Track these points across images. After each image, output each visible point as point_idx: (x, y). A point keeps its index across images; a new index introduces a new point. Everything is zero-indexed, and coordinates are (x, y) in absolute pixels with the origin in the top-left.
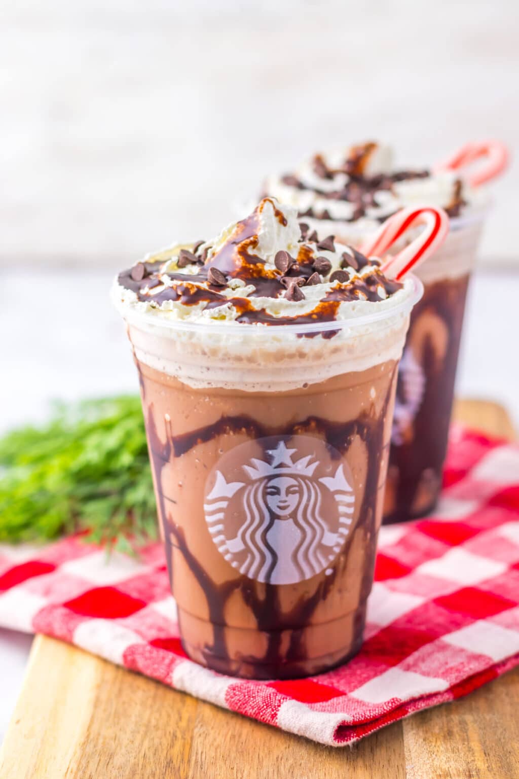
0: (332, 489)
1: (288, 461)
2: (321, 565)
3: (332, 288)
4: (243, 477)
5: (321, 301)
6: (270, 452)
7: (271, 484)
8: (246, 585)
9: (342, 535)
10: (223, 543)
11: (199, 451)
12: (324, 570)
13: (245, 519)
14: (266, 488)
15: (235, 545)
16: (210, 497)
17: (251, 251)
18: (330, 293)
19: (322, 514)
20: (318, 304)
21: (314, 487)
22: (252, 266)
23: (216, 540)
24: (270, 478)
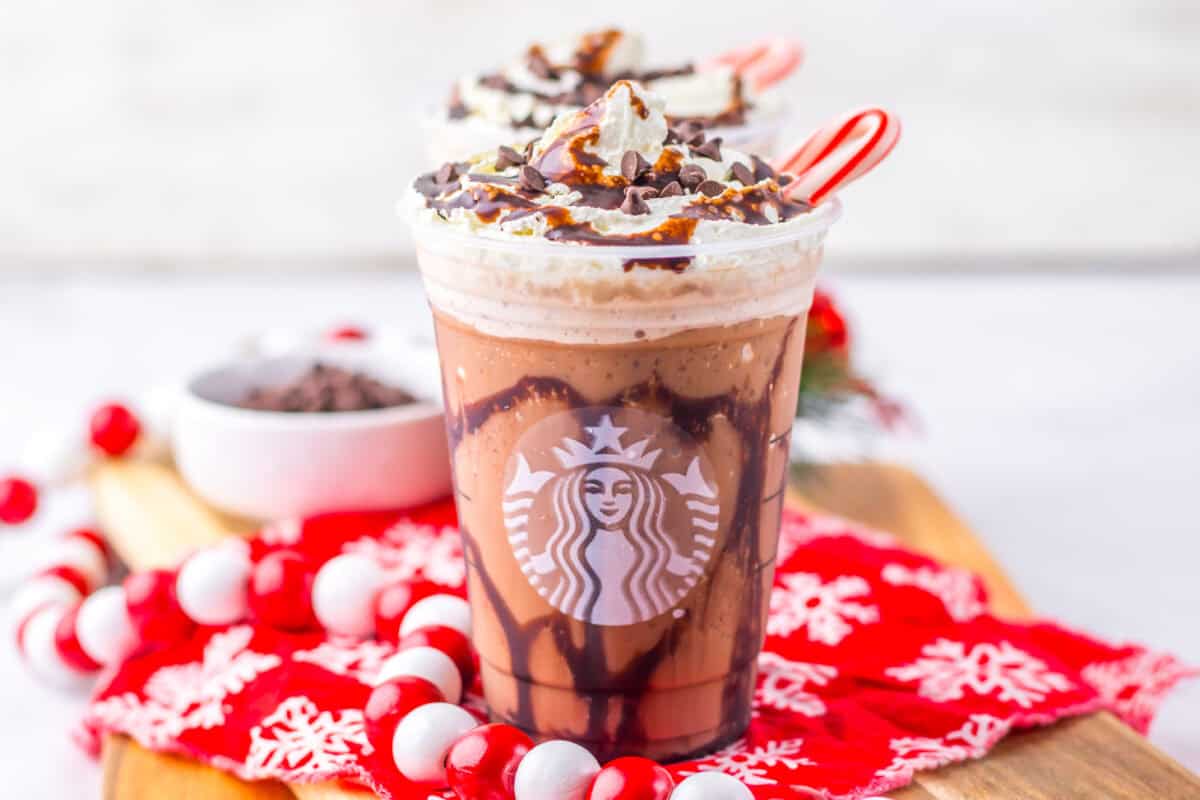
0: (683, 491)
1: (616, 446)
2: (667, 602)
3: (691, 202)
4: (552, 464)
5: (670, 217)
6: (590, 430)
7: (592, 476)
8: (559, 624)
9: (698, 561)
10: (527, 559)
11: (497, 422)
12: (671, 611)
13: (557, 524)
14: (584, 482)
15: (543, 564)
16: (512, 490)
17: (588, 149)
18: (688, 208)
19: (667, 527)
20: (666, 220)
21: (654, 486)
22: (584, 168)
23: (519, 554)
24: (592, 467)
